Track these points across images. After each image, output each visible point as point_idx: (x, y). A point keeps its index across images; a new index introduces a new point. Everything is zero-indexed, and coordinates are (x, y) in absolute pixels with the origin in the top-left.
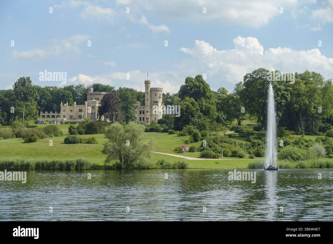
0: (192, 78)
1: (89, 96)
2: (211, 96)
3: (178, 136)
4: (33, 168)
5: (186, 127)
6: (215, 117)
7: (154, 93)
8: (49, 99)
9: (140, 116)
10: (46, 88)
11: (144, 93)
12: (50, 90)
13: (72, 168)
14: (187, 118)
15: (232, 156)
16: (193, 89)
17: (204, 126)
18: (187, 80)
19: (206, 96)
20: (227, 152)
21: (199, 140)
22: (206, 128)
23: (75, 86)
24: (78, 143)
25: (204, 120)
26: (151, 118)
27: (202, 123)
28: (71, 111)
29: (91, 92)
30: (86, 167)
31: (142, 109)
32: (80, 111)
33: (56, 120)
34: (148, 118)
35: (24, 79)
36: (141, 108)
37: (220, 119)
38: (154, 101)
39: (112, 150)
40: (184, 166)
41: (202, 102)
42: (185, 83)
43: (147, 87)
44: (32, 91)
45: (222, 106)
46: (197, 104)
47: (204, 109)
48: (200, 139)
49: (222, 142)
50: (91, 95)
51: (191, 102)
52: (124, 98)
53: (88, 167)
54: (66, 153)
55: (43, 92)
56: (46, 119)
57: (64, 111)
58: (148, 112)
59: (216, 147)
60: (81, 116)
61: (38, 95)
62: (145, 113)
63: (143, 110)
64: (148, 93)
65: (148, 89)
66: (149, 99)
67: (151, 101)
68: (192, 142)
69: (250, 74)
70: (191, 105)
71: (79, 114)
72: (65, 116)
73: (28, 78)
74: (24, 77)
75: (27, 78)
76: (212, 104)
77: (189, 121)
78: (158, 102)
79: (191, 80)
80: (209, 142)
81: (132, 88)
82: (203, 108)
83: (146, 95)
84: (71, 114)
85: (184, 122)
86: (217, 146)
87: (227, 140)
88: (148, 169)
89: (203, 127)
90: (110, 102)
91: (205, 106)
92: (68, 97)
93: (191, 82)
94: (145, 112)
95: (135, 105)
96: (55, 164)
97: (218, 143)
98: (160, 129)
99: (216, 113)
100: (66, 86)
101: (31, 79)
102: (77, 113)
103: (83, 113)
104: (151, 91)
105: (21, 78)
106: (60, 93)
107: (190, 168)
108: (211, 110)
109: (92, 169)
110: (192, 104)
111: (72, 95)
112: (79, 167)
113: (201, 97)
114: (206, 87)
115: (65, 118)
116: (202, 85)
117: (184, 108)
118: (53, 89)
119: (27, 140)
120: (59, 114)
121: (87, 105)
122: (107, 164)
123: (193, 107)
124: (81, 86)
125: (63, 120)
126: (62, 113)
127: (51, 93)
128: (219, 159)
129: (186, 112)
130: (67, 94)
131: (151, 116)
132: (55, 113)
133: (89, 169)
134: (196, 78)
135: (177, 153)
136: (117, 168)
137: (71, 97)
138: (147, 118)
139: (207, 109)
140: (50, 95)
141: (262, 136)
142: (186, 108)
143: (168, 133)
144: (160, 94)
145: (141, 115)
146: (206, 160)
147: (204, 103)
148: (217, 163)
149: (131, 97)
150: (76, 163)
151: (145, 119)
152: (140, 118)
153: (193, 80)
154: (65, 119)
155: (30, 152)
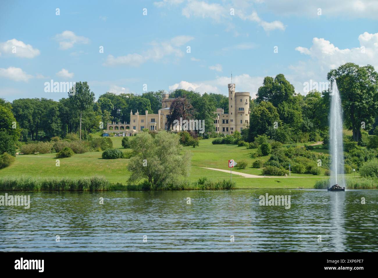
0: (271, 78)
1: (164, 103)
2: (295, 99)
3: (247, 149)
4: (38, 189)
5: (257, 137)
6: (299, 125)
7: (239, 98)
8: (125, 108)
9: (224, 126)
10: (121, 96)
11: (228, 98)
12: (126, 98)
13: (85, 189)
14: (262, 126)
15: (306, 173)
16: (273, 92)
17: (284, 136)
18: (266, 80)
19: (290, 100)
20: (300, 168)
21: (269, 153)
22: (286, 138)
23: (155, 92)
24: (118, 158)
25: (285, 128)
26: (236, 128)
27: (281, 132)
28: (142, 121)
29: (166, 98)
30: (103, 188)
31: (225, 118)
32: (153, 120)
33: (124, 131)
34: (233, 128)
35: (81, 84)
36: (224, 116)
37: (306, 128)
38: (239, 108)
39: (134, 166)
40: (231, 186)
41: (283, 107)
42: (263, 84)
43: (231, 92)
44: (89, 98)
45: (314, 112)
46: (275, 110)
47: (286, 115)
48: (270, 151)
49: (297, 155)
50: (166, 102)
51: (267, 107)
52: (201, 105)
53: (105, 187)
54: (101, 170)
55: (118, 100)
56: (114, 131)
57: (134, 121)
58: (232, 121)
59: (288, 162)
60: (153, 127)
61: (111, 103)
62: (229, 123)
63: (227, 118)
64: (232, 99)
65: (232, 94)
66: (234, 106)
67: (236, 108)
68: (259, 156)
69: (335, 70)
70: (267, 110)
71: (152, 124)
72: (135, 127)
73: (85, 84)
74: (80, 82)
75: (83, 83)
76: (297, 109)
77: (265, 130)
78: (244, 108)
79: (270, 80)
80: (280, 156)
81: (221, 94)
82: (284, 114)
83: (230, 101)
84: (143, 124)
85: (259, 131)
86: (290, 160)
87: (304, 153)
88: (183, 189)
89: (282, 138)
90: (180, 110)
91: (287, 112)
92: (145, 106)
93: (270, 83)
94: (229, 121)
95: (215, 113)
96: (65, 184)
97: (292, 156)
98: (232, 141)
99: (302, 120)
100: (144, 93)
101: (88, 84)
102: (149, 124)
103: (156, 123)
104: (236, 96)
105: (77, 83)
106: (137, 101)
107: (239, 188)
108: (295, 117)
109: (112, 190)
110: (269, 109)
111: (150, 104)
112: (94, 188)
113: (282, 101)
114: (289, 89)
115: (135, 129)
116: (283, 86)
117: (259, 114)
118: (129, 96)
119: (59, 155)
120: (128, 125)
121: (160, 114)
122: (132, 184)
123: (270, 113)
124: (161, 92)
125: (132, 131)
126: (132, 124)
127: (127, 101)
128: (286, 176)
129: (262, 119)
130: (144, 102)
131: (236, 125)
132: (124, 123)
133: (107, 190)
134: (277, 77)
135: (238, 169)
136: (143, 188)
137: (149, 105)
138: (231, 128)
139: (290, 115)
140: (125, 104)
141: (350, 148)
142: (261, 115)
143: (238, 146)
144: (247, 100)
145: (224, 124)
146: (266, 178)
147: (286, 108)
148: (278, 182)
149: (208, 103)
150: (90, 183)
151: (229, 129)
152: (224, 128)
153: (273, 80)
154: (135, 131)
155: (59, 169)
